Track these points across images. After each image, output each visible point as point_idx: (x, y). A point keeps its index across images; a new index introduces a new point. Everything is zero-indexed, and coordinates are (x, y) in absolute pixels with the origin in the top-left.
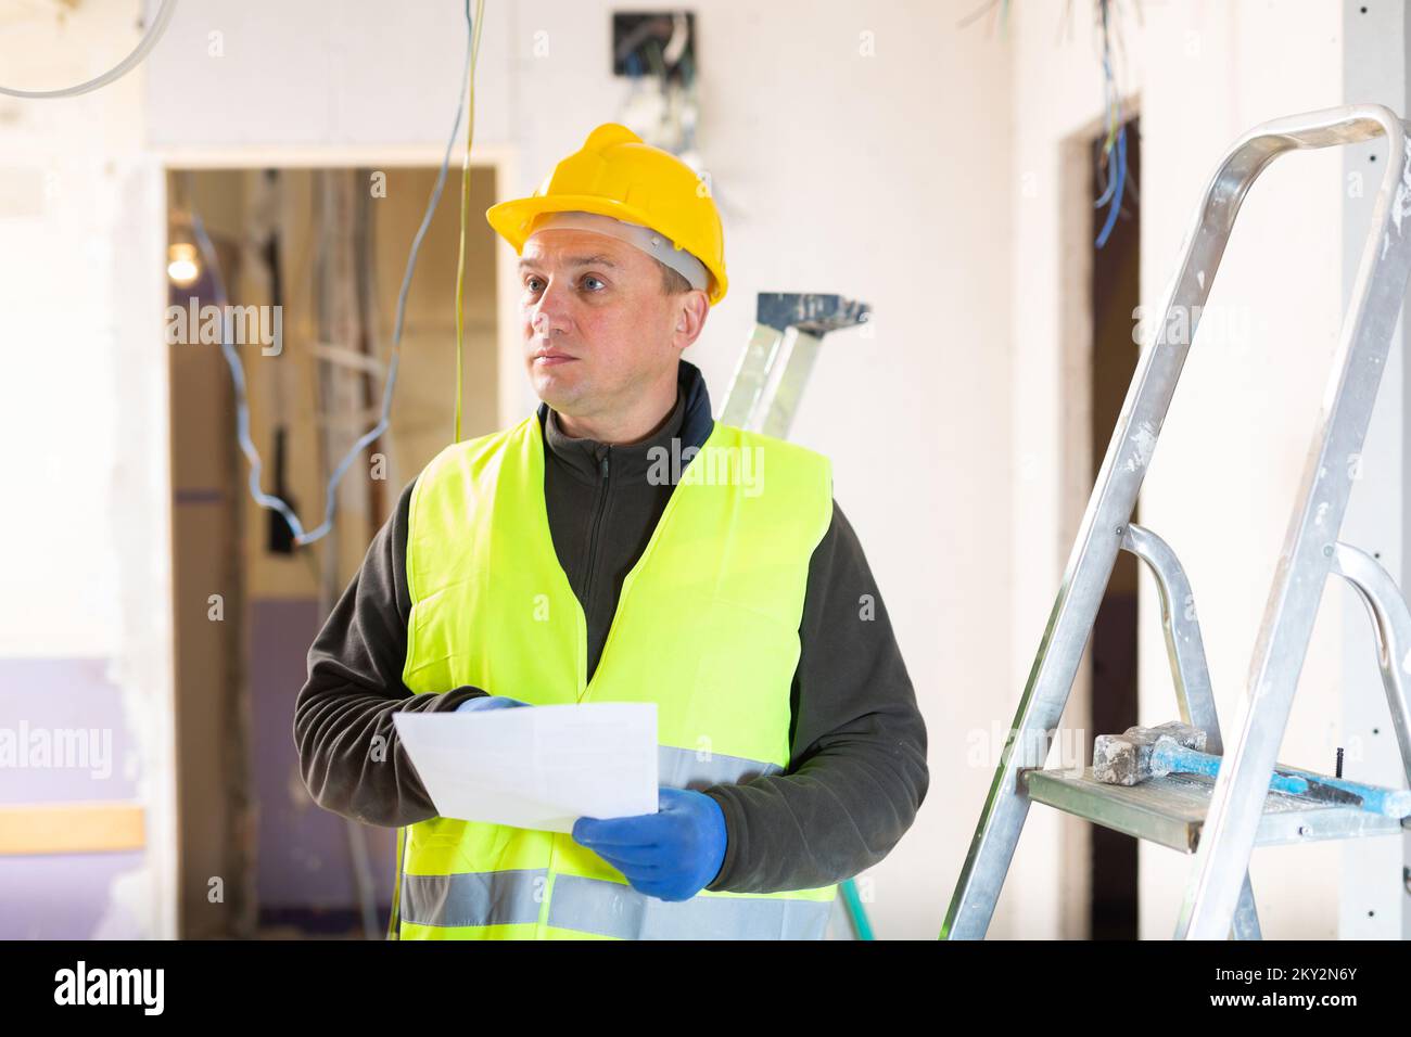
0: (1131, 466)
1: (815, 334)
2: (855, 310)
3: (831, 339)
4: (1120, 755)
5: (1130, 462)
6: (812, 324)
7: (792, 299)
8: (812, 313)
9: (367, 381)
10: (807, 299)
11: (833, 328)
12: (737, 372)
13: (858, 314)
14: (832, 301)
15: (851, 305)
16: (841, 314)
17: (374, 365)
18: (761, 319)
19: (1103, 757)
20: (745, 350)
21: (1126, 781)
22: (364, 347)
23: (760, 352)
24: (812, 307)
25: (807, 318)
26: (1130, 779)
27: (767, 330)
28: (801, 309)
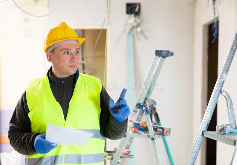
0: (222, 80)
1: (164, 57)
2: (172, 53)
3: (167, 58)
4: (221, 129)
5: (222, 79)
6: (165, 56)
7: (161, 51)
8: (165, 54)
9: (83, 65)
10: (164, 51)
11: (167, 56)
12: (152, 63)
13: (172, 54)
14: (168, 52)
15: (171, 53)
16: (170, 54)
17: (85, 62)
18: (156, 55)
19: (218, 129)
20: (153, 60)
21: (222, 134)
22: (83, 59)
23: (156, 60)
24: (165, 53)
25: (164, 54)
26: (223, 133)
27: (157, 57)
28: (163, 53)
